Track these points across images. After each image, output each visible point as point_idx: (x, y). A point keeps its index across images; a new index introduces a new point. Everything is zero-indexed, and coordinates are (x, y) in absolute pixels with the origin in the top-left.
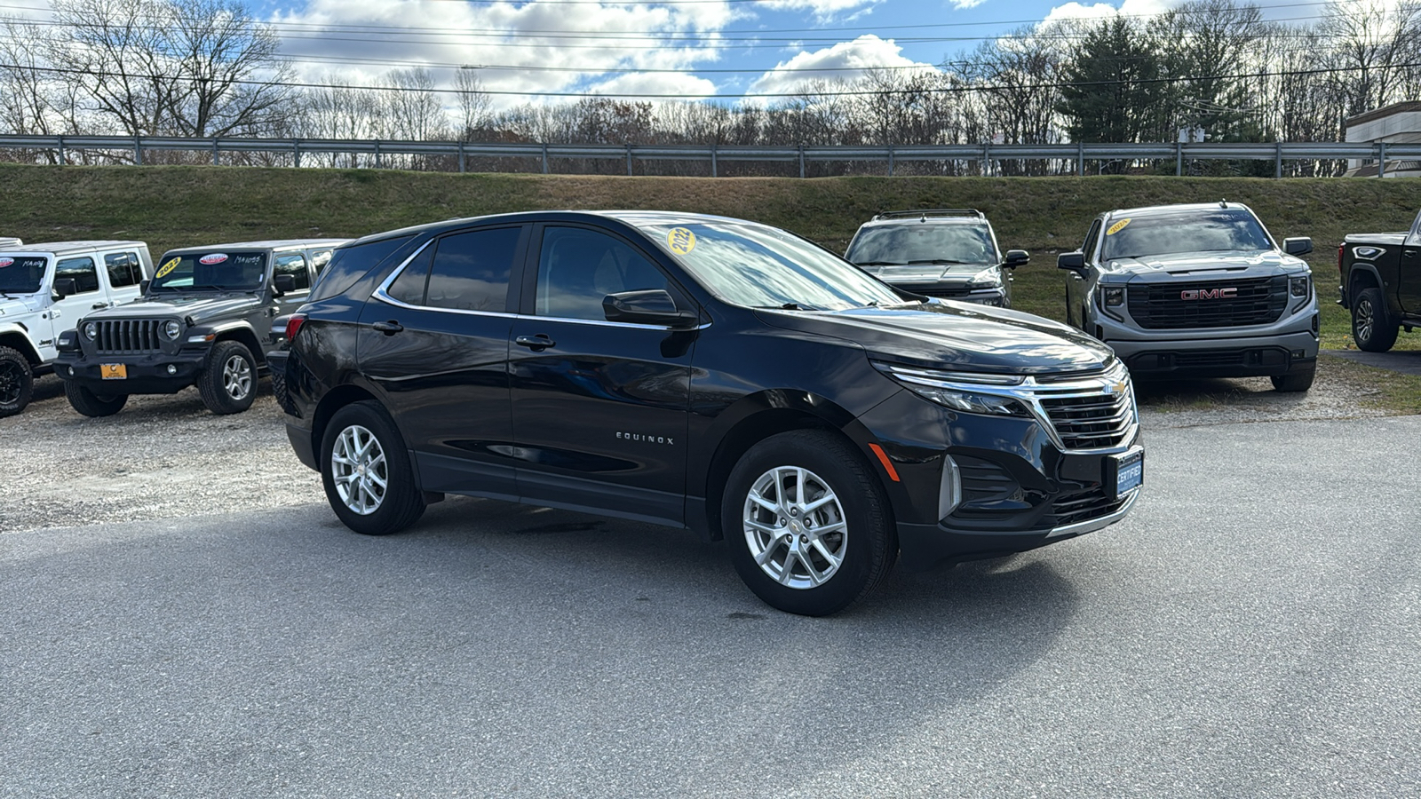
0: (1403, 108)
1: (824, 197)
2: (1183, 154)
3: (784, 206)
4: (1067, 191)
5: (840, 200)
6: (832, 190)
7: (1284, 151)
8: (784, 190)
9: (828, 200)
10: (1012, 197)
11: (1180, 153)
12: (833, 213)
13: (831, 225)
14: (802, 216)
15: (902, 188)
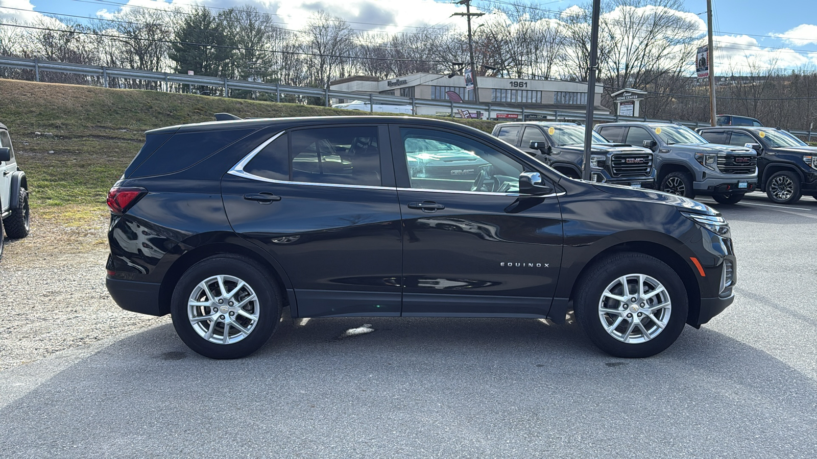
0: (357, 78)
1: (130, 102)
2: (328, 95)
3: (103, 106)
4: (277, 111)
5: (142, 105)
6: (134, 98)
7: (374, 98)
8: (99, 95)
9: (133, 104)
10: (248, 112)
11: (327, 95)
12: (139, 113)
13: (139, 121)
14: (117, 113)
15: (180, 100)
